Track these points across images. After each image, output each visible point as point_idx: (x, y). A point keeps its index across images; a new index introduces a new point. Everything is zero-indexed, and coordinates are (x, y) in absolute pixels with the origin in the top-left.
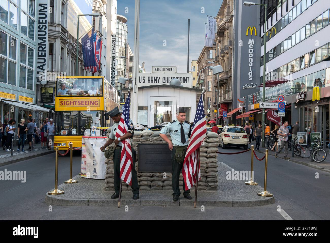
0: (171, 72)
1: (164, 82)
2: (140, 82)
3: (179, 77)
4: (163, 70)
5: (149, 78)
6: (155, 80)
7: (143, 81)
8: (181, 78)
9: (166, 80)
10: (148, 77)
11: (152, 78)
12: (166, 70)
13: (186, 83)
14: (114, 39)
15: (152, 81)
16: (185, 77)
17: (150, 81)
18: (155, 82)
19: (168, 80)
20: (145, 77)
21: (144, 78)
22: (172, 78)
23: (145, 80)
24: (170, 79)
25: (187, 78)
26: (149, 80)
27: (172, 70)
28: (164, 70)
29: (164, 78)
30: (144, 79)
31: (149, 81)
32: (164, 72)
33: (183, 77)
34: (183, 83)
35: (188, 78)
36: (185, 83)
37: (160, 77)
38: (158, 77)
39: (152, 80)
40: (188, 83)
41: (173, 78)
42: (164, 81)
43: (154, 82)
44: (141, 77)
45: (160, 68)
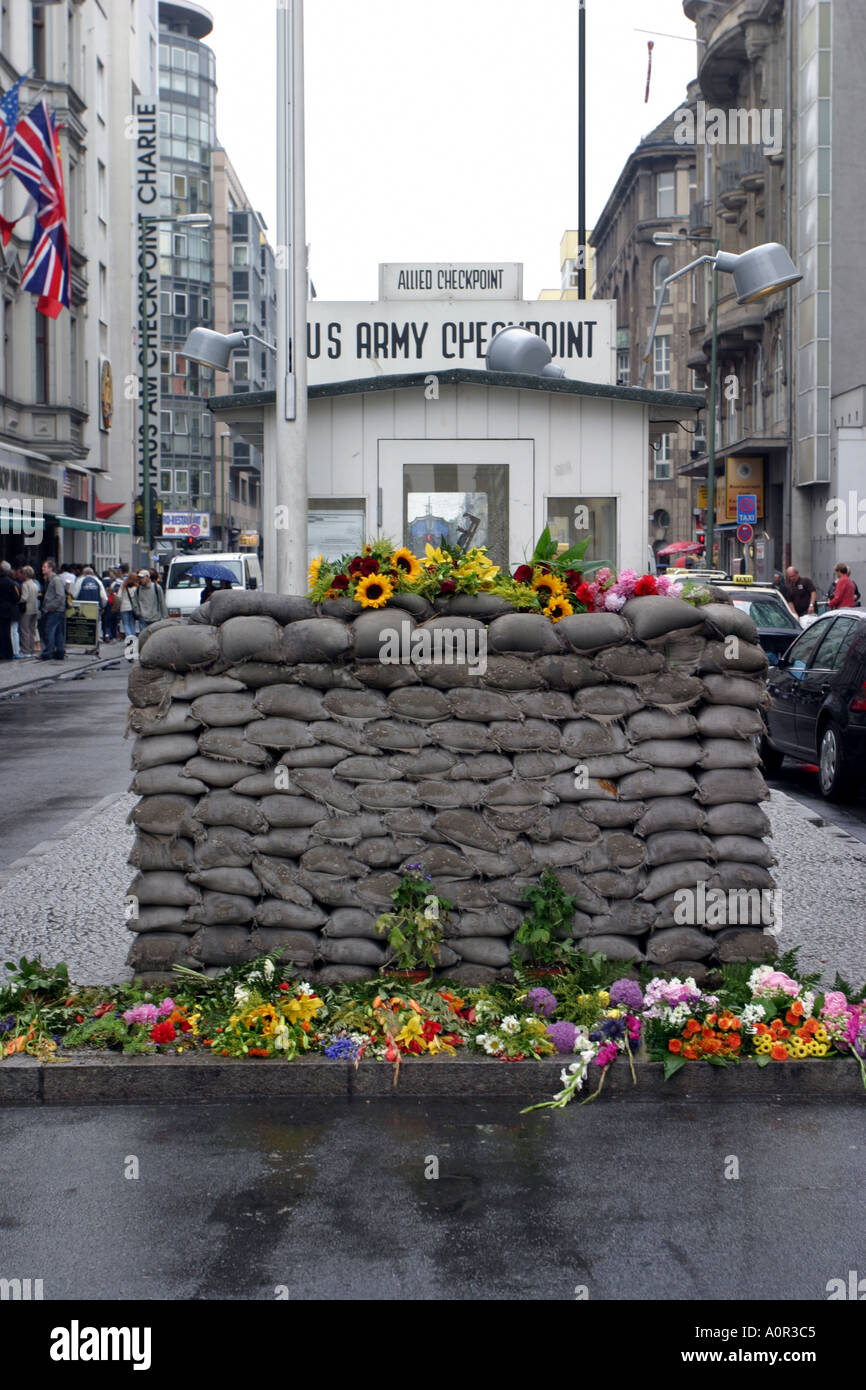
0: (492, 292)
1: (449, 352)
2: (313, 352)
3: (537, 324)
4: (442, 284)
5: (364, 329)
6: (401, 340)
7: (330, 350)
8: (549, 329)
9: (463, 341)
10: (360, 327)
11: (381, 329)
12: (463, 283)
13: (580, 355)
14: (148, 126)
15: (381, 351)
16: (570, 324)
17: (368, 346)
18: (400, 352)
19: (471, 341)
20: (338, 327)
21: (334, 329)
22: (499, 329)
23: (338, 343)
24: (486, 332)
25: (585, 328)
26: (364, 341)
27: (494, 280)
28: (451, 283)
29: (449, 329)
30: (335, 334)
31: (364, 351)
32: (447, 293)
33: (562, 324)
34: (562, 355)
35: (590, 324)
36: (570, 355)
37: (426, 325)
38: (413, 325)
39: (381, 340)
40: (590, 355)
41: (503, 325)
42: (453, 348)
43: (394, 356)
44: (318, 325)
45: (424, 274)
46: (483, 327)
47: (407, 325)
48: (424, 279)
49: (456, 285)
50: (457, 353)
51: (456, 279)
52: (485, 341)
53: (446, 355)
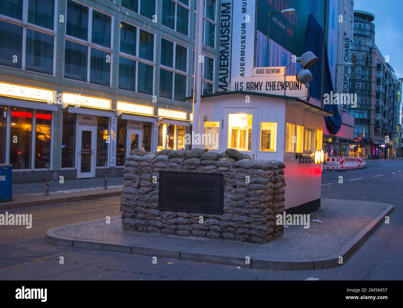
0: (277, 74)
1: (267, 89)
2: (236, 89)
3: (288, 82)
4: (266, 72)
5: (248, 84)
7: (240, 89)
8: (291, 83)
9: (271, 86)
10: (247, 83)
11: (252, 83)
12: (271, 72)
13: (298, 89)
15: (252, 89)
17: (249, 88)
18: (256, 89)
19: (273, 86)
20: (242, 83)
21: (242, 84)
23: (242, 87)
26: (248, 86)
27: (278, 71)
28: (268, 72)
29: (268, 83)
30: (242, 85)
31: (248, 89)
32: (268, 74)
33: (294, 82)
34: (294, 90)
36: (296, 89)
37: (262, 82)
38: (259, 82)
39: (252, 86)
40: (301, 89)
42: (268, 88)
44: (238, 83)
45: (262, 70)
46: (275, 83)
47: (258, 82)
48: (262, 71)
49: (270, 73)
50: (269, 89)
51: (270, 71)
52: (276, 86)
53: (267, 90)
